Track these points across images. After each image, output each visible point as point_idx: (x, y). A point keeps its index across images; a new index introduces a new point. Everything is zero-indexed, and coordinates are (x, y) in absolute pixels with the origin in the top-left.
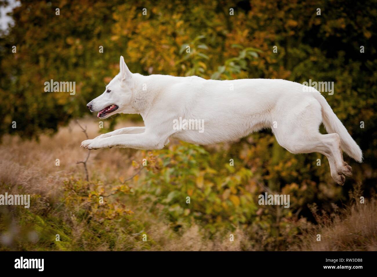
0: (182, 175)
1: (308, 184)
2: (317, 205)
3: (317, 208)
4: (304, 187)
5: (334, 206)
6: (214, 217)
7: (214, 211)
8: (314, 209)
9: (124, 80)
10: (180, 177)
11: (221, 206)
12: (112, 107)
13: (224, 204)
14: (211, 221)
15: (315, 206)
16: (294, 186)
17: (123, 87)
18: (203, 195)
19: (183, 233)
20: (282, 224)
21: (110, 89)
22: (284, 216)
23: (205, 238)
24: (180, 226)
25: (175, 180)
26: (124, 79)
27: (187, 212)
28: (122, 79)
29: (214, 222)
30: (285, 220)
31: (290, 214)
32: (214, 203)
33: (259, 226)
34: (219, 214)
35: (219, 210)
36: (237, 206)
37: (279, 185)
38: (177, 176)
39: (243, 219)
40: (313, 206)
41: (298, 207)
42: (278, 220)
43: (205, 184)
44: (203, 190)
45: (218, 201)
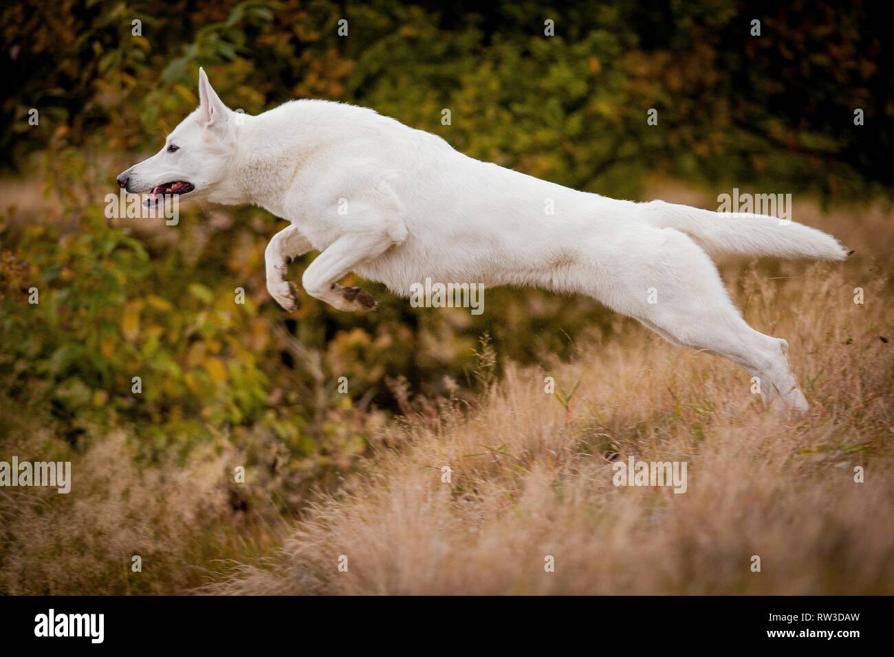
0: (87, 308)
1: (393, 333)
2: (409, 380)
3: (409, 390)
4: (385, 341)
5: (450, 383)
6: (165, 408)
7: (164, 395)
8: (401, 390)
9: (210, 126)
10: (82, 312)
11: (183, 383)
12: (176, 185)
13: (189, 378)
14: (157, 418)
15: (403, 383)
16: (358, 336)
17: (208, 141)
18: (139, 357)
19: (87, 447)
20: (327, 427)
21: (176, 143)
22: (333, 407)
23: (139, 459)
24: (81, 432)
25: (71, 319)
26: (211, 122)
27: (100, 397)
28: (207, 124)
29: (165, 421)
30: (335, 417)
31: (347, 404)
32: (165, 375)
33: (273, 431)
34: (176, 402)
35: (176, 391)
36: (221, 384)
37: (322, 332)
38: (76, 309)
39: (237, 415)
40: (399, 383)
41: (367, 386)
42: (318, 417)
43: (142, 329)
44: (139, 344)
45: (174, 369)
